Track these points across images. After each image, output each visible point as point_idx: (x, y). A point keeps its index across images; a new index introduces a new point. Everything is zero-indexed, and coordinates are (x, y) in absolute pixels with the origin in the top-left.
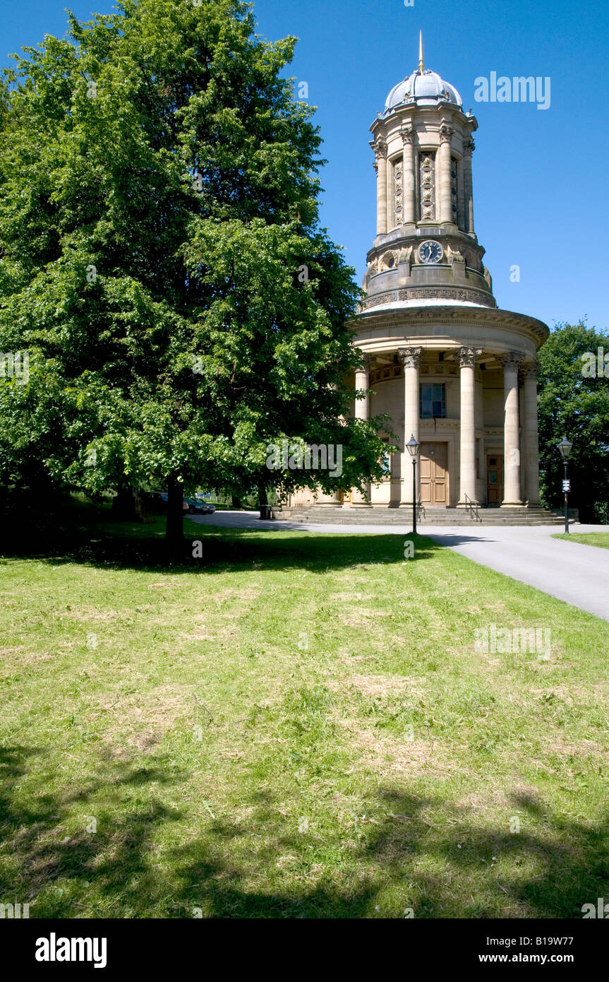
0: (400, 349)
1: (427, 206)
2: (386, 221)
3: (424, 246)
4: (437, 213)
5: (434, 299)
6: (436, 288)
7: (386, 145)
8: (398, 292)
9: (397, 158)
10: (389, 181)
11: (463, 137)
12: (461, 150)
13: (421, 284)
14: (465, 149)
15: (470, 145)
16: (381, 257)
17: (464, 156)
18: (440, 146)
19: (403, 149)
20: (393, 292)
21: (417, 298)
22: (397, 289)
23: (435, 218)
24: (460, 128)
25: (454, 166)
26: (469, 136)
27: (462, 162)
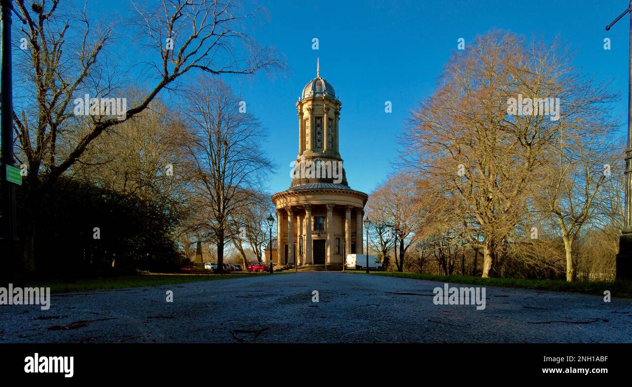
1: (319, 142)
14: (335, 115)
17: (335, 118)
18: (324, 115)
24: (333, 106)
25: (330, 123)
26: (337, 109)
27: (334, 121)
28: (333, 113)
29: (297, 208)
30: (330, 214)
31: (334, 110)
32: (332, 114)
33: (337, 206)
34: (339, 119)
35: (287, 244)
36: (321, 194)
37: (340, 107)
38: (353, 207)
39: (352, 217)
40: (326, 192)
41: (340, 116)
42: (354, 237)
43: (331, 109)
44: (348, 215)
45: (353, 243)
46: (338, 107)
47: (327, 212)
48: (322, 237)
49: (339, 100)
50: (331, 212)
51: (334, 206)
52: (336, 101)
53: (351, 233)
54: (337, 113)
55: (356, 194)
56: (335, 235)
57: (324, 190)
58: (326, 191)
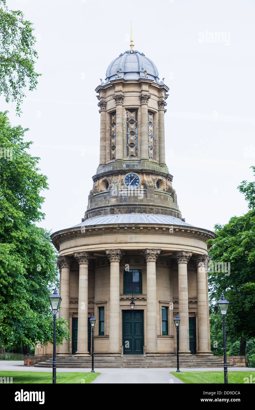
0: (106, 250)
1: (132, 147)
2: (106, 155)
3: (127, 176)
4: (139, 153)
5: (133, 213)
6: (133, 206)
7: (106, 102)
8: (109, 208)
9: (112, 112)
10: (108, 128)
11: (159, 98)
12: (157, 107)
13: (124, 203)
14: (159, 106)
15: (162, 104)
16: (101, 181)
17: (158, 111)
18: (141, 106)
19: (116, 107)
20: (106, 208)
21: (121, 213)
22: (108, 206)
23: (137, 155)
24: (155, 92)
25: (151, 117)
26: (162, 97)
27: (157, 115)
28: (156, 102)
29: (95, 254)
30: (151, 267)
31: (157, 99)
32: (153, 104)
33: (163, 252)
34: (165, 112)
35: (75, 316)
36: (136, 233)
37: (167, 93)
38: (191, 254)
39: (189, 270)
40: (146, 230)
41: (165, 107)
42: (194, 306)
43: (152, 97)
44: (183, 268)
45: (192, 316)
46: (164, 95)
47: (146, 263)
48: (138, 305)
49: (165, 83)
50: (154, 264)
51: (159, 252)
52: (160, 86)
53: (189, 298)
54: (161, 104)
55: (196, 232)
56: (160, 302)
57: (140, 226)
58: (144, 228)
